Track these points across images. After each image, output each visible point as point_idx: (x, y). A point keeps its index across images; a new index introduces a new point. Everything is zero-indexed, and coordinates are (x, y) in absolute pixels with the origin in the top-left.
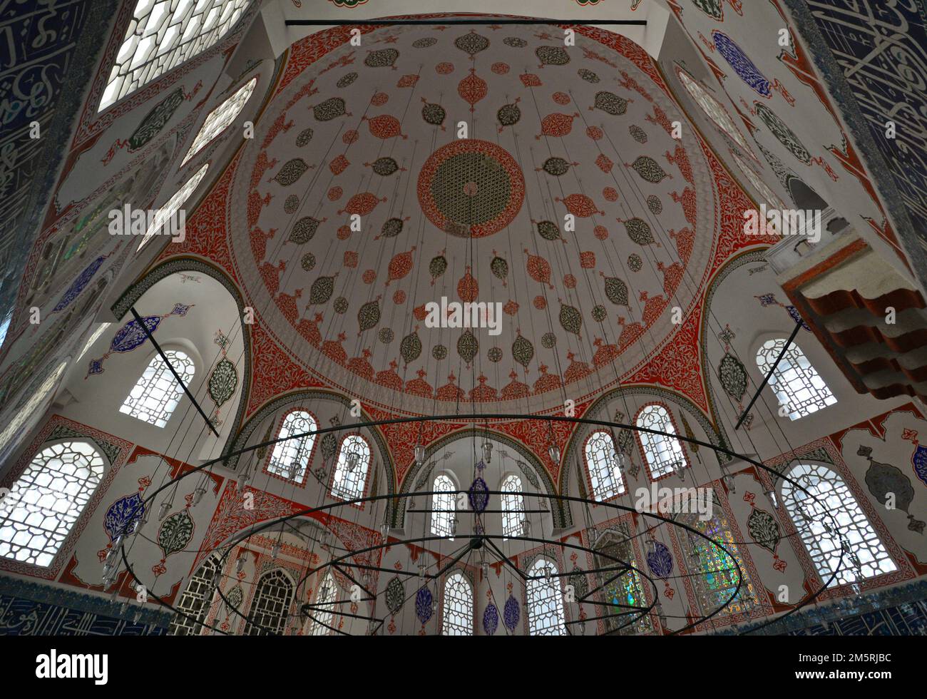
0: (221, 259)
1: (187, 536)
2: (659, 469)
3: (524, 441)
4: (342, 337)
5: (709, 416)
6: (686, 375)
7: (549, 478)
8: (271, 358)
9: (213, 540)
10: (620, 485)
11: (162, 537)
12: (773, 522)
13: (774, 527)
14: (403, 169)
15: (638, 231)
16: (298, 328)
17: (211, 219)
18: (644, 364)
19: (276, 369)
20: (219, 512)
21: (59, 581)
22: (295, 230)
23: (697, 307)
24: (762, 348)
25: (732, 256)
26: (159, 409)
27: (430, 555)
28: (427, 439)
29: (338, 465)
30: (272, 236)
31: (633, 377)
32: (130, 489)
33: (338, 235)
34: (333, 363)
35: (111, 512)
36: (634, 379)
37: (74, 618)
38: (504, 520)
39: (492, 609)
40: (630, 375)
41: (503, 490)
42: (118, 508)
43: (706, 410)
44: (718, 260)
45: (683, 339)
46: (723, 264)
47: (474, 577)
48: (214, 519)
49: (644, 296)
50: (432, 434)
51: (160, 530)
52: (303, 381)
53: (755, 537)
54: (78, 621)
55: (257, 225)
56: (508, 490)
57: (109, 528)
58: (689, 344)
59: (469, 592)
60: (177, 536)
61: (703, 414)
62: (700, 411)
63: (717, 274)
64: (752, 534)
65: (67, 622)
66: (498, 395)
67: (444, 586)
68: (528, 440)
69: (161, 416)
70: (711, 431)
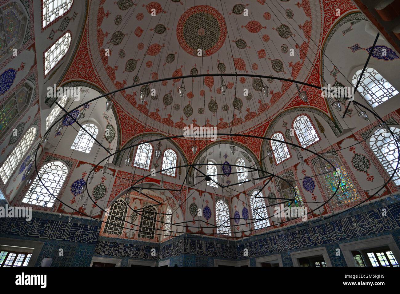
0: (95, 81)
1: (104, 192)
2: (305, 144)
3: (242, 143)
4: (158, 110)
5: (329, 114)
6: (315, 97)
7: (255, 157)
8: (128, 122)
9: (115, 193)
10: (288, 154)
11: (94, 194)
12: (366, 159)
13: (366, 161)
14: (169, 29)
15: (284, 31)
16: (137, 108)
17: (84, 62)
18: (294, 98)
19: (131, 126)
20: (116, 183)
21: (57, 212)
22: (127, 66)
23: (318, 61)
24: (355, 75)
25: (332, 26)
26: (86, 147)
27: (208, 194)
28: (200, 148)
29: (163, 162)
30: (117, 70)
31: (290, 105)
32: (80, 177)
33: (147, 66)
34: (155, 121)
35: (73, 186)
36: (290, 106)
37: (64, 224)
38: (239, 177)
39: (237, 213)
40: (289, 104)
41: (237, 165)
42: (75, 184)
43: (327, 112)
44: (325, 32)
45: (312, 80)
46: (328, 33)
47: (229, 201)
48: (114, 186)
49: (291, 64)
50: (202, 145)
51: (93, 191)
52: (144, 130)
53: (356, 167)
54: (66, 226)
55: (108, 65)
56: (239, 165)
57: (73, 192)
58: (315, 81)
59: (227, 207)
60: (100, 193)
61: (325, 114)
62: (324, 113)
63: (325, 39)
64: (354, 166)
65: (62, 226)
66: (229, 125)
67: (215, 205)
68: (244, 142)
69: (87, 149)
70: (330, 121)
